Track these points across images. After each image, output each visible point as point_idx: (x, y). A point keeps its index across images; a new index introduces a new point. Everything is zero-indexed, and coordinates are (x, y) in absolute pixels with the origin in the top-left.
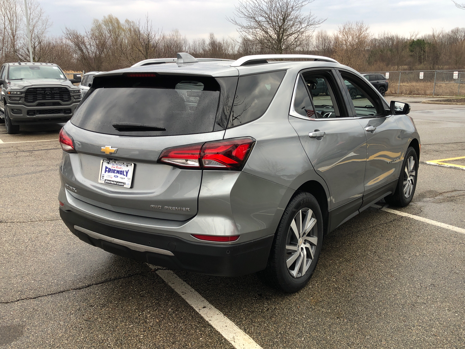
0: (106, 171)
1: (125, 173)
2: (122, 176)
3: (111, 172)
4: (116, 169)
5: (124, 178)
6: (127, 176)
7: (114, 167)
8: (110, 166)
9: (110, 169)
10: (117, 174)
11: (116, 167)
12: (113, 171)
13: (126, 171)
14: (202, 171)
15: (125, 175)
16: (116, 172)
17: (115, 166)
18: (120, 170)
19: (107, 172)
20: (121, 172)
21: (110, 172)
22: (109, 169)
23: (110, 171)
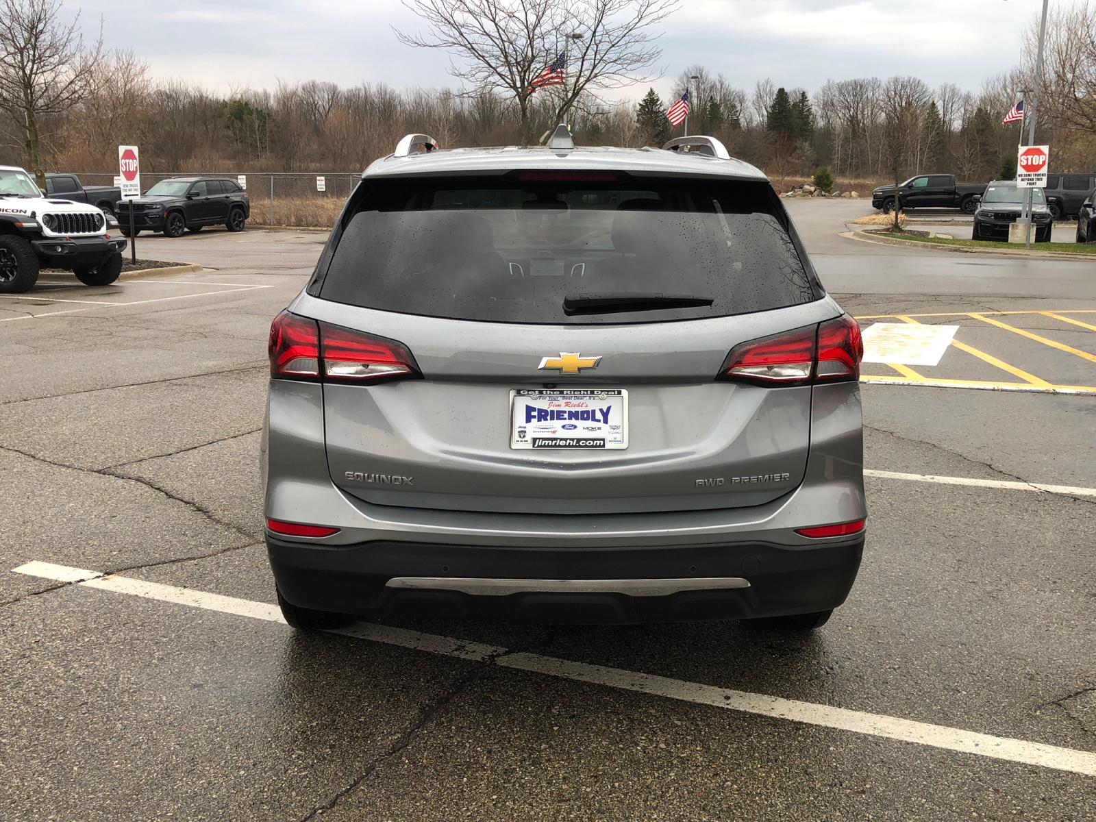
0: (529, 418)
1: (599, 416)
2: (590, 423)
3: (549, 418)
4: (567, 409)
5: (599, 428)
6: (606, 421)
7: (559, 405)
8: (542, 404)
9: (546, 411)
10: (573, 422)
11: (563, 405)
12: (559, 415)
13: (601, 410)
14: (810, 386)
15: (599, 421)
16: (566, 415)
17: (561, 401)
18: (580, 409)
19: (534, 421)
20: (587, 415)
21: (546, 419)
22: (540, 411)
23: (543, 415)
